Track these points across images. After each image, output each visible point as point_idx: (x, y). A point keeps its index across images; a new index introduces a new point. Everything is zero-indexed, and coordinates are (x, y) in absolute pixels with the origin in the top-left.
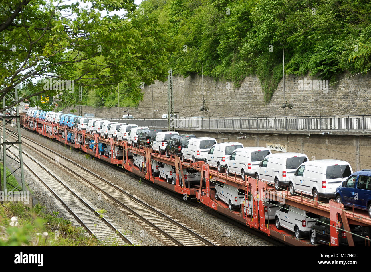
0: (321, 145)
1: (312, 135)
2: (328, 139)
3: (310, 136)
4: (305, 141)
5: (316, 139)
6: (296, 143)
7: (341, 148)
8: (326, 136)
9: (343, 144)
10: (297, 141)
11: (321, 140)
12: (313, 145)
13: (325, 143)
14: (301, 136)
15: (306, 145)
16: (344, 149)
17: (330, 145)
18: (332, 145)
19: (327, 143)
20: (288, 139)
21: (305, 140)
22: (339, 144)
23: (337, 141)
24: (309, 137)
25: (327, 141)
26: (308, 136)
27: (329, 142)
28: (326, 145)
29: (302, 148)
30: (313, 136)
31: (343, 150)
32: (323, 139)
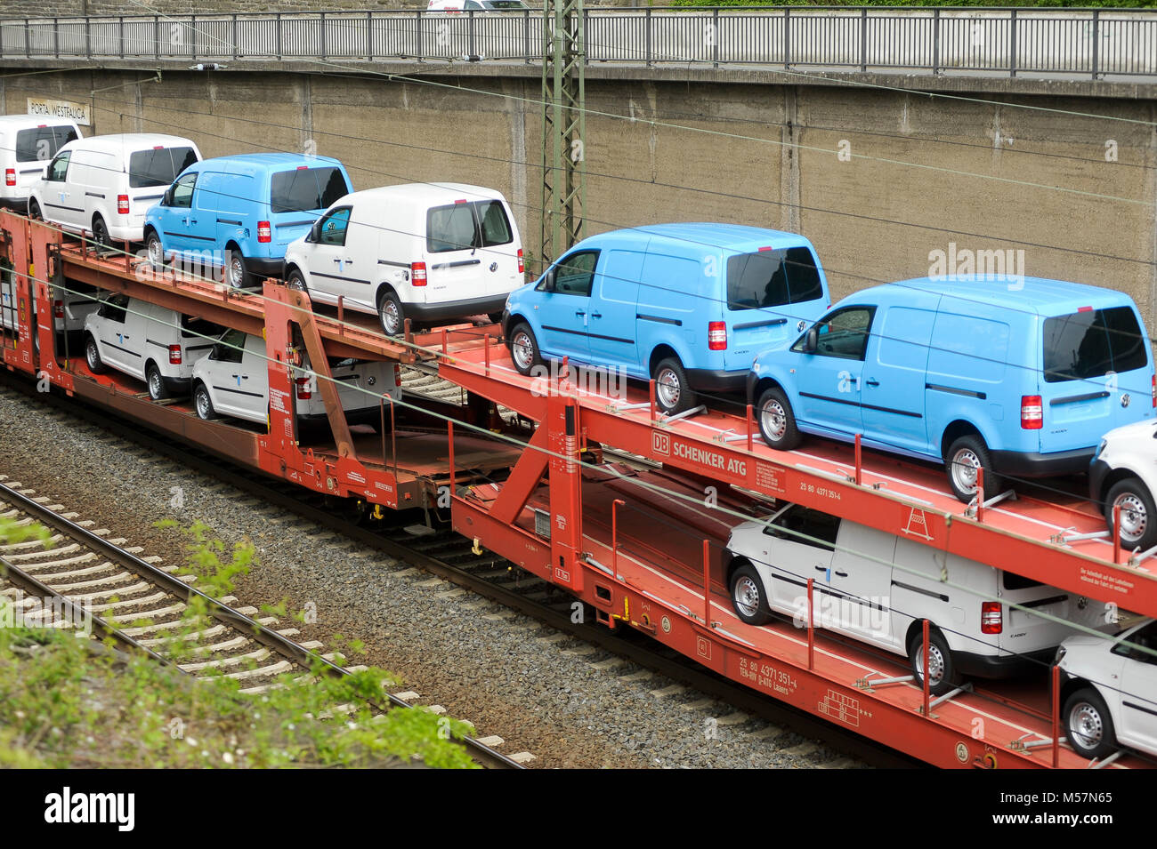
0: (194, 102)
1: (164, 73)
2: (218, 84)
3: (159, 74)
4: (146, 92)
5: (181, 86)
6: (120, 97)
7: (256, 112)
8: (209, 74)
9: (263, 100)
10: (121, 89)
11: (196, 87)
12: (171, 103)
13: (208, 97)
14: (133, 75)
15: (149, 101)
16: (267, 113)
17: (221, 102)
18: (228, 104)
19: (213, 96)
20: (95, 85)
21: (147, 89)
22: (251, 99)
23: (245, 91)
24: (156, 78)
25: (213, 90)
26: (154, 74)
27: (218, 93)
28: (210, 102)
29: (138, 112)
30: (170, 76)
31: (261, 118)
32: (202, 84)
